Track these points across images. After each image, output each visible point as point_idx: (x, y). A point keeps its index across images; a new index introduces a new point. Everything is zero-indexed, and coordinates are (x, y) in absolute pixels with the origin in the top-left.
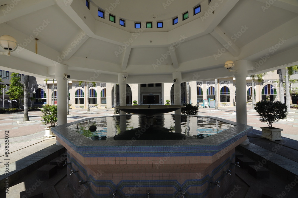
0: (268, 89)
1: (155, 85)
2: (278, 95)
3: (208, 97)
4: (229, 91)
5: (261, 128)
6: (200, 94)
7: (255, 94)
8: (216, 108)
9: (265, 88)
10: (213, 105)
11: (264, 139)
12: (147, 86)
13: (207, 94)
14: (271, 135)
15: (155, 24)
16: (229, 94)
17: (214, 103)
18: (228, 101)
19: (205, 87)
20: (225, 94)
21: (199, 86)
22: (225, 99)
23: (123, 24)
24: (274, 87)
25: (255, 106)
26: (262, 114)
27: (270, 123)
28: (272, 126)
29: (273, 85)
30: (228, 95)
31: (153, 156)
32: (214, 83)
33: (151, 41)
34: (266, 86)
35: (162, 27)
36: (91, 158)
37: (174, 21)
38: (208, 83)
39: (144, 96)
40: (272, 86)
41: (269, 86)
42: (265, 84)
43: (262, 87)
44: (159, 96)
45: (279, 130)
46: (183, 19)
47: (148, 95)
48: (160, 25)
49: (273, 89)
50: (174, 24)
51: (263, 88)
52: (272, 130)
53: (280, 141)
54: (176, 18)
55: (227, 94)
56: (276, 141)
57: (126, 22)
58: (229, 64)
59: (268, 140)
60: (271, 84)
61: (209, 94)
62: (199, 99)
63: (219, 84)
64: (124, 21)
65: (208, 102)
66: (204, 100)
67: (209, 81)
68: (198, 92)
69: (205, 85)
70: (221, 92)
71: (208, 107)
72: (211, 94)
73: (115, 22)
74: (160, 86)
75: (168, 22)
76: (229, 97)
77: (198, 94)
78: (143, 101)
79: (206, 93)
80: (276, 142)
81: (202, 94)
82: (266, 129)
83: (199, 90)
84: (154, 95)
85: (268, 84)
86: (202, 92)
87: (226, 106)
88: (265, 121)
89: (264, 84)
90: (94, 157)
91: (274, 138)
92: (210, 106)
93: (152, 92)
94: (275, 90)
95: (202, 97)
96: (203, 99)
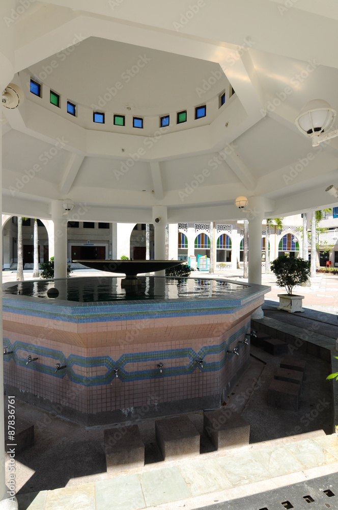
0: (288, 241)
1: (96, 226)
2: (301, 251)
3: (197, 253)
4: (230, 244)
5: (278, 295)
6: (183, 247)
7: (269, 249)
8: (210, 272)
9: (284, 239)
10: (205, 266)
11: (282, 311)
12: (81, 225)
13: (196, 247)
14: (290, 305)
15: (129, 121)
16: (230, 247)
17: (207, 263)
18: (229, 260)
19: (191, 234)
20: (224, 247)
21: (182, 231)
22: (223, 256)
23: (72, 112)
24: (296, 238)
25: (272, 265)
26: (279, 275)
27: (289, 289)
28: (291, 292)
29: (295, 234)
30: (229, 249)
31: (170, 317)
32: (207, 227)
33: (123, 150)
34: (285, 236)
35: (142, 128)
36: (88, 323)
37: (164, 121)
38: (198, 227)
39: (73, 247)
40: (293, 236)
41: (289, 236)
42: (284, 233)
43: (279, 238)
44: (104, 247)
45: (300, 298)
46: (178, 122)
47: (82, 245)
48: (138, 123)
49: (295, 242)
50: (162, 126)
51: (281, 240)
52: (292, 298)
53: (300, 312)
54: (166, 117)
55: (227, 247)
56: (295, 312)
57: (78, 109)
58: (241, 201)
59: (286, 312)
60: (292, 233)
61: (199, 247)
62: (181, 255)
63: (216, 230)
64: (74, 106)
65: (197, 261)
66: (189, 258)
67: (198, 224)
68: (180, 242)
69: (193, 229)
70: (218, 244)
71: (197, 270)
72: (202, 247)
73: (58, 105)
74: (109, 228)
75: (152, 122)
76: (230, 253)
77: (179, 246)
78: (71, 256)
79: (194, 245)
80: (295, 314)
81: (187, 246)
82: (284, 297)
83: (182, 240)
84: (95, 245)
85: (288, 233)
86: (187, 242)
87: (224, 269)
88: (283, 286)
89: (282, 233)
90: (92, 321)
91: (293, 309)
92: (200, 267)
93: (91, 238)
94: (297, 243)
95: (186, 252)
96: (188, 256)
